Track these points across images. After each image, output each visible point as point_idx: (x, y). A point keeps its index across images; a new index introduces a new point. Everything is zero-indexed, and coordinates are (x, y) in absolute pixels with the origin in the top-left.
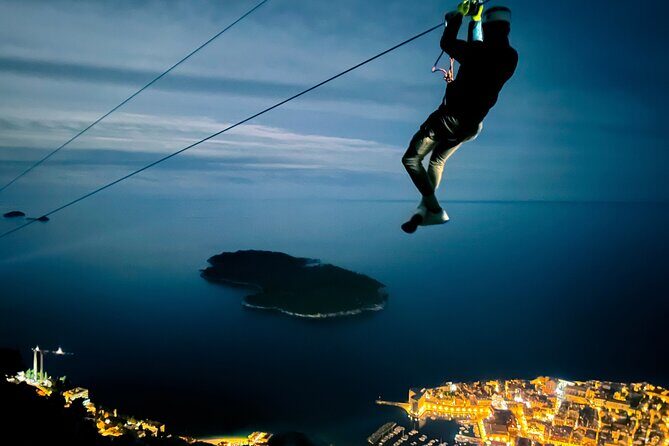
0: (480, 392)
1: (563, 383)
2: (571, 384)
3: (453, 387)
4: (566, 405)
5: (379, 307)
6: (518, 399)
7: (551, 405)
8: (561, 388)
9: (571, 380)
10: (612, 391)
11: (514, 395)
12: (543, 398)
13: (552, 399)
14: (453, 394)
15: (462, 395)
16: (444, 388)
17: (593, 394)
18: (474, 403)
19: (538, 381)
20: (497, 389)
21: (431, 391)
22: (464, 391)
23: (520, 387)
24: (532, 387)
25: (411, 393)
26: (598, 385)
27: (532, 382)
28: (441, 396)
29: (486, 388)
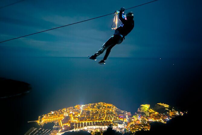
0: (61, 112)
1: (83, 106)
2: (84, 106)
3: (53, 113)
4: (83, 111)
5: (28, 92)
6: (71, 112)
7: (79, 113)
8: (82, 107)
9: (84, 105)
10: (94, 106)
11: (70, 111)
12: (77, 111)
13: (80, 111)
14: (53, 114)
15: (55, 114)
16: (50, 113)
17: (89, 107)
18: (59, 116)
19: (76, 106)
20: (65, 111)
21: (46, 115)
22: (56, 113)
23: (72, 109)
24: (75, 108)
25: (39, 117)
26: (90, 104)
27: (75, 107)
28: (49, 116)
29: (62, 111)
